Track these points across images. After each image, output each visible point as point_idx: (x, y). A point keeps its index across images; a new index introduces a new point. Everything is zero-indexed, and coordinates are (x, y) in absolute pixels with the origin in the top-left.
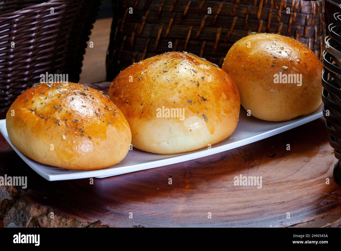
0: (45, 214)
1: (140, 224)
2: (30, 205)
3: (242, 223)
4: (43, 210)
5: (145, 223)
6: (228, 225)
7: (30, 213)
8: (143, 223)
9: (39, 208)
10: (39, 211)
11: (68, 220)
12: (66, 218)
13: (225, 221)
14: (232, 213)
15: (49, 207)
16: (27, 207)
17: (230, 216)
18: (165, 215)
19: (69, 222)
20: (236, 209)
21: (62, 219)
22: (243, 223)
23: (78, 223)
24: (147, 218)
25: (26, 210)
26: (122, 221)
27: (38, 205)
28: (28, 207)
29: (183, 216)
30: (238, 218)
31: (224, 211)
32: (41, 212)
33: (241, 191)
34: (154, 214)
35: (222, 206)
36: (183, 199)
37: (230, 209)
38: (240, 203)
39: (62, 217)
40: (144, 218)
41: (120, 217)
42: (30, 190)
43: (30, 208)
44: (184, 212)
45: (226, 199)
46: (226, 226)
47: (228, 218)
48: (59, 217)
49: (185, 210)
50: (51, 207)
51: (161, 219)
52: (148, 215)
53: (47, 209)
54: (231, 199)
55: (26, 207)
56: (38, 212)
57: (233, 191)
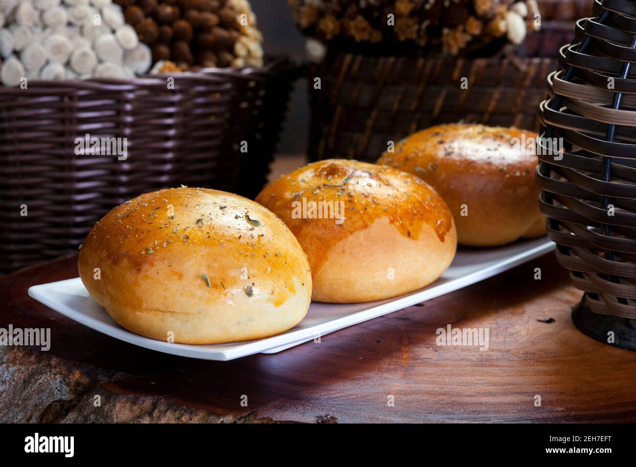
0: (146, 413)
1: (327, 413)
2: (115, 399)
3: (505, 417)
4: (144, 405)
5: (335, 411)
6: (478, 420)
7: (111, 416)
8: (333, 411)
9: (134, 403)
10: (135, 408)
11: (194, 417)
12: (191, 413)
13: (472, 412)
14: (484, 399)
15: (158, 398)
16: (108, 404)
17: (481, 404)
18: (370, 398)
19: (196, 419)
20: (490, 394)
21: (181, 416)
22: (506, 419)
23: (214, 419)
24: (340, 403)
25: (103, 410)
26: (297, 408)
27: (134, 396)
28: (111, 403)
29: (400, 399)
30: (496, 409)
31: (469, 396)
32: (139, 410)
33: (494, 368)
34: (351, 395)
35: (464, 388)
36: (398, 375)
37: (478, 394)
38: (496, 385)
39: (183, 412)
40: (336, 403)
41: (294, 403)
42: (121, 373)
43: (114, 405)
44: (401, 394)
45: (471, 377)
46: (475, 420)
47: (478, 408)
48: (178, 412)
49: (403, 391)
50: (161, 397)
51: (363, 403)
52: (341, 397)
53: (152, 403)
54: (478, 378)
55: (106, 405)
56: (131, 411)
57: (481, 366)
